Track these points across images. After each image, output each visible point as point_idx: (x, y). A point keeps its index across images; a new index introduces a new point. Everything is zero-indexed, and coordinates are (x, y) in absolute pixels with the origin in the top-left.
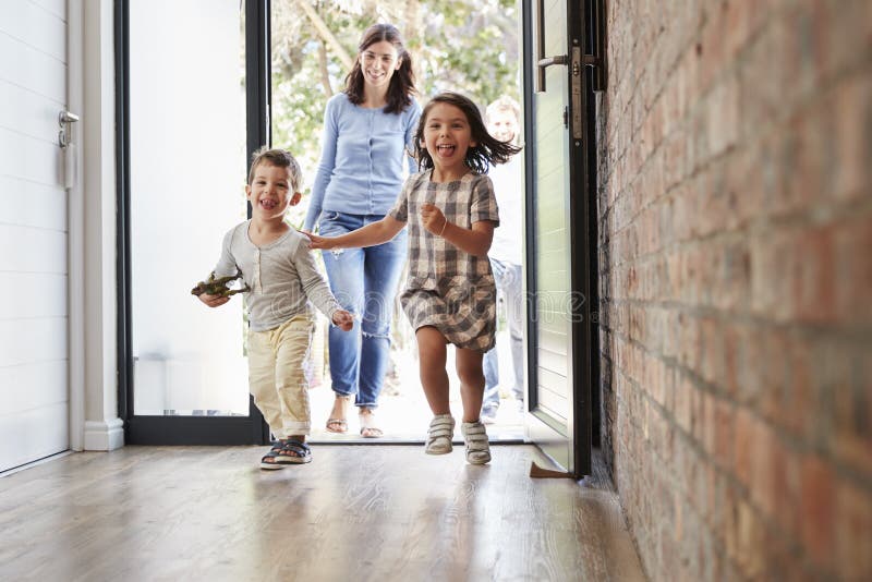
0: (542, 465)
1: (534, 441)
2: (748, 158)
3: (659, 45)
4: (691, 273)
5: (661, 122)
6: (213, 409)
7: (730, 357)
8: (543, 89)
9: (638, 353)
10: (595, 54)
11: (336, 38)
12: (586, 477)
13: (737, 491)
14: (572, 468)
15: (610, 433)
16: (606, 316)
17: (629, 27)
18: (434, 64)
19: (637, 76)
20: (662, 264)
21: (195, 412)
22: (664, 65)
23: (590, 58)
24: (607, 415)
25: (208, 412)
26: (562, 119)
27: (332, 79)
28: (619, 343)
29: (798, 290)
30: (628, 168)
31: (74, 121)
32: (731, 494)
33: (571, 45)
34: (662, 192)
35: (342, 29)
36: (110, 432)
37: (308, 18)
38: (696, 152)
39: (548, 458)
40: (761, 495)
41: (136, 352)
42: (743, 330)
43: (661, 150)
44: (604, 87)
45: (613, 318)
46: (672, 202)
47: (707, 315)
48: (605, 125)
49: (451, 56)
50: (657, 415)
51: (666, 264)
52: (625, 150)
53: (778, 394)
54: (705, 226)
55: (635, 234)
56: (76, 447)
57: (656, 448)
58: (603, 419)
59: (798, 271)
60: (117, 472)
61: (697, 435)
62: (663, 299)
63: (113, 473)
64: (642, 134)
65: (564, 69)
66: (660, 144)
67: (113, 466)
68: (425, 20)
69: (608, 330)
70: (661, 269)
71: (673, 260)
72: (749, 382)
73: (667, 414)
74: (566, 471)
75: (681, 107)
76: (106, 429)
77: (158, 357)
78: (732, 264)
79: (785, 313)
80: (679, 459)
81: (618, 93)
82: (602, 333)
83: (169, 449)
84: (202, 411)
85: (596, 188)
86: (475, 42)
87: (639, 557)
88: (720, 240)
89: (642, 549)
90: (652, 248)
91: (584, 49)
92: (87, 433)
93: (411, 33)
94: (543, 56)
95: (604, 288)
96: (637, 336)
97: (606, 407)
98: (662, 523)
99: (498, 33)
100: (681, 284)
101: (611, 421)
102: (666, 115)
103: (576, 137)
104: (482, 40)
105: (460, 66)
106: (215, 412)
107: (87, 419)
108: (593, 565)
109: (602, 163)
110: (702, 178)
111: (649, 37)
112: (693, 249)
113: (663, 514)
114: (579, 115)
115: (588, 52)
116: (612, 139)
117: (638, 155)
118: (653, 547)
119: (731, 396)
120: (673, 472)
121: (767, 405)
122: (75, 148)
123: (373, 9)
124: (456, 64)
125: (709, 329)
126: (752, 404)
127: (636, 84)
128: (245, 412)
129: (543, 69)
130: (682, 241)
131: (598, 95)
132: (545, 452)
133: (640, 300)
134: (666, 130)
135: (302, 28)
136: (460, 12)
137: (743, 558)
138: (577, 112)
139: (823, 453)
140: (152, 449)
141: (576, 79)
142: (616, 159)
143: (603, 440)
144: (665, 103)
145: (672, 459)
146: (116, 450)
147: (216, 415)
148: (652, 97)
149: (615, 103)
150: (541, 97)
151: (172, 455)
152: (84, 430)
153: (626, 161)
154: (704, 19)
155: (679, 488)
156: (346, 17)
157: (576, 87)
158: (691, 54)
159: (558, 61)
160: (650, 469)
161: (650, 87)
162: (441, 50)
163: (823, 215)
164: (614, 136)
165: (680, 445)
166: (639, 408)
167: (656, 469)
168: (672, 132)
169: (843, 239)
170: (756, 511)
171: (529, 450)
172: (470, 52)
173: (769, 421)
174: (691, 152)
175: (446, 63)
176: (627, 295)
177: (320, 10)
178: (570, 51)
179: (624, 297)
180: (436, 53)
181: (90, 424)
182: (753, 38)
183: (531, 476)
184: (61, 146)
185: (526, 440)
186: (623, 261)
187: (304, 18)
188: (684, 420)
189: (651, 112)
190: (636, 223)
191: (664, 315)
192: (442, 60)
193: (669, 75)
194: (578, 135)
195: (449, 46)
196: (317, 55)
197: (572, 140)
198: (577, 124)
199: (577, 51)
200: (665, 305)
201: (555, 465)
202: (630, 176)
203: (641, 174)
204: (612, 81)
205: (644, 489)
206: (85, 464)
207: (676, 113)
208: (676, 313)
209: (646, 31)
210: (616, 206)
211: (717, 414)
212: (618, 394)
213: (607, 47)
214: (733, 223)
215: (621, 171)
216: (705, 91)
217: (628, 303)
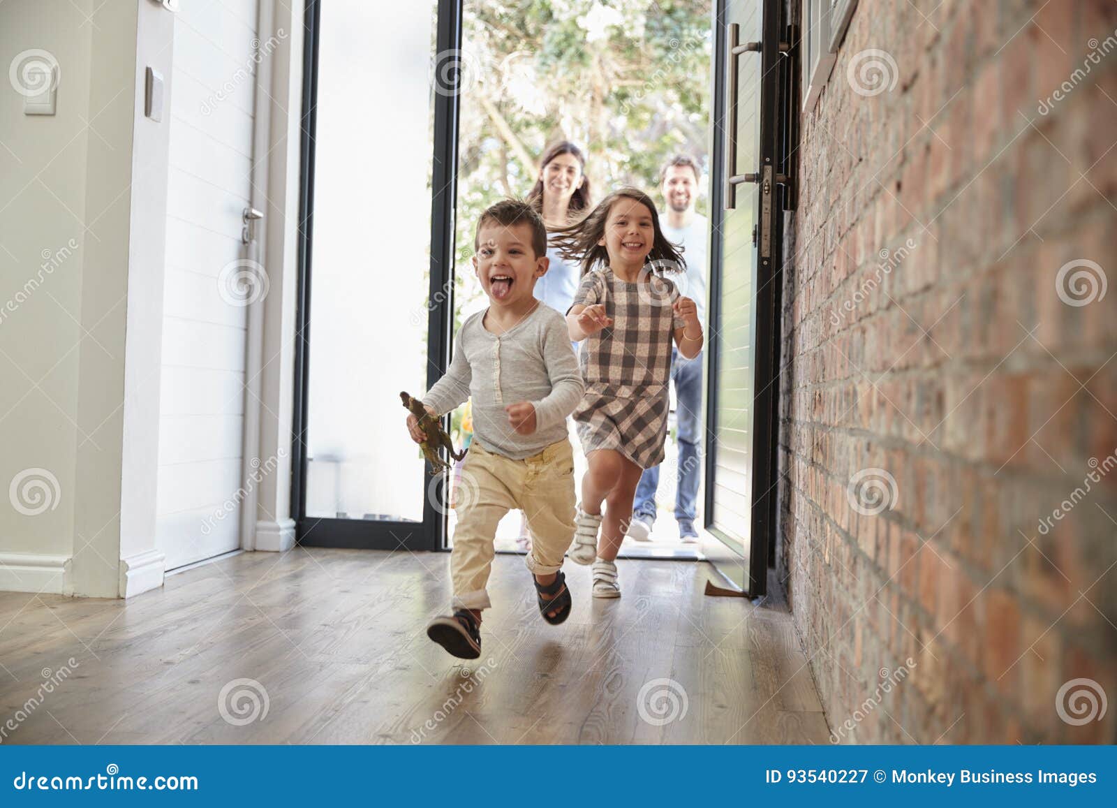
0: (716, 583)
1: (708, 558)
2: (946, 301)
3: (856, 175)
4: (882, 403)
5: (855, 252)
6: (384, 513)
7: (919, 488)
8: (733, 206)
9: (820, 476)
10: (786, 174)
11: (518, 139)
12: (760, 597)
13: (922, 620)
14: (747, 587)
15: (786, 555)
16: (788, 436)
17: (824, 152)
18: (615, 167)
19: (831, 201)
20: (851, 392)
21: (366, 515)
22: (860, 194)
23: (782, 177)
24: (784, 535)
25: (381, 516)
26: (751, 237)
27: (511, 179)
28: (801, 467)
29: (991, 433)
30: (817, 290)
31: (258, 217)
32: (914, 621)
33: (763, 163)
34: (854, 320)
35: (523, 129)
36: (281, 533)
37: (490, 118)
38: (891, 287)
39: (722, 576)
40: (946, 626)
41: (310, 453)
42: (933, 465)
43: (854, 278)
44: (794, 207)
45: (794, 439)
46: (864, 332)
47: (897, 447)
48: (793, 245)
49: (632, 159)
50: (839, 540)
51: (855, 392)
52: (815, 273)
53: (966, 529)
54: (898, 360)
55: (823, 357)
56: (248, 545)
57: (837, 572)
58: (779, 540)
59: (991, 414)
60: (289, 574)
61: (881, 563)
62: (850, 425)
63: (285, 575)
64: (835, 260)
65: (754, 187)
66: (853, 272)
67: (283, 567)
68: (608, 124)
69: (788, 450)
70: (851, 396)
71: (862, 390)
72: (938, 515)
73: (850, 539)
74: (741, 590)
75: (877, 241)
76: (278, 529)
77: (332, 459)
78: (924, 399)
79: (977, 452)
80: (861, 583)
81: (810, 215)
82: (781, 453)
83: (340, 552)
84: (374, 516)
85: (780, 307)
86: (657, 147)
87: (814, 679)
88: (912, 374)
89: (817, 672)
90: (840, 374)
91: (776, 168)
92: (259, 533)
93: (594, 137)
94: (734, 173)
95: (786, 409)
96: (820, 459)
97: (783, 527)
98: (841, 646)
99: (681, 138)
100: (870, 413)
101: (787, 542)
102: (861, 245)
103: (763, 255)
104: (664, 145)
105: (641, 169)
106: (386, 516)
107: (259, 518)
108: (768, 686)
109: (789, 281)
110: (896, 313)
111: (845, 164)
112: (884, 378)
113: (842, 639)
114: (769, 233)
115: (780, 171)
116: (801, 260)
117: (828, 281)
118: (830, 670)
119: (918, 527)
120: (854, 597)
121: (955, 540)
122: (258, 245)
123: (556, 111)
124: (636, 168)
125: (898, 460)
126: (939, 536)
127: (830, 209)
128: (419, 518)
129: (733, 186)
130: (873, 371)
131: (787, 215)
132: (719, 570)
133: (825, 425)
134: (860, 261)
135: (484, 126)
136: (646, 116)
137: (924, 684)
138: (766, 231)
139: (1010, 589)
140: (324, 551)
141: (767, 198)
142: (805, 281)
143: (778, 561)
144: (861, 233)
145: (854, 585)
146: (286, 551)
147: (387, 519)
148: (848, 224)
149: (806, 225)
150: (729, 213)
151: (345, 559)
152: (257, 529)
153: (816, 284)
154: (905, 158)
155: (859, 612)
156: (528, 117)
157: (767, 206)
158: (890, 190)
159: (749, 179)
160: (830, 592)
161: (844, 214)
162: (622, 152)
163: (1018, 364)
164: (802, 257)
165: (862, 571)
166: (819, 530)
167: (835, 593)
168: (866, 262)
169: (1037, 388)
170: (940, 640)
171: (705, 568)
172: (651, 157)
173: (956, 554)
174: (886, 286)
175: (627, 167)
176: (811, 418)
177: (503, 109)
178: (762, 170)
179: (808, 420)
180: (617, 156)
181: (261, 524)
182: (955, 186)
183: (706, 594)
184: (244, 242)
185: (701, 556)
186: (809, 384)
187: (486, 117)
188: (867, 547)
189: (844, 239)
190: (823, 347)
191: (851, 442)
192: (622, 164)
193: (866, 206)
194: (766, 254)
195: (630, 150)
196: (497, 156)
197: (761, 259)
198: (766, 243)
199: (769, 169)
200: (852, 432)
201: (730, 585)
202: (819, 299)
203: (831, 300)
204: (803, 201)
205: (821, 612)
206: (256, 564)
207: (872, 244)
208: (864, 441)
209: (842, 158)
210: (803, 328)
211: (903, 543)
212: (796, 515)
213: (799, 168)
214: (927, 361)
215: (810, 293)
216: (904, 229)
217: (812, 425)
